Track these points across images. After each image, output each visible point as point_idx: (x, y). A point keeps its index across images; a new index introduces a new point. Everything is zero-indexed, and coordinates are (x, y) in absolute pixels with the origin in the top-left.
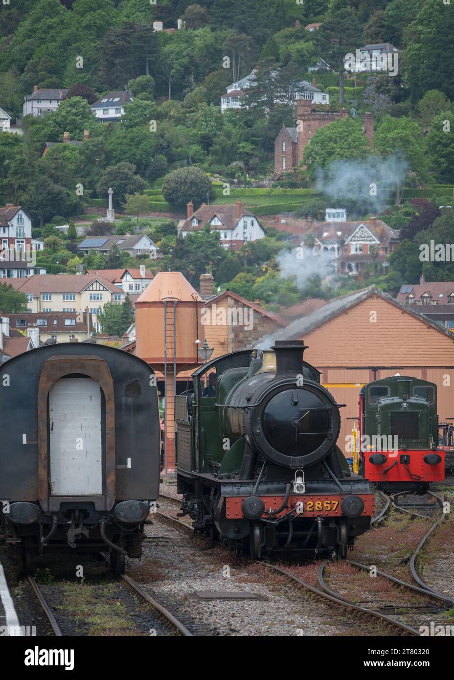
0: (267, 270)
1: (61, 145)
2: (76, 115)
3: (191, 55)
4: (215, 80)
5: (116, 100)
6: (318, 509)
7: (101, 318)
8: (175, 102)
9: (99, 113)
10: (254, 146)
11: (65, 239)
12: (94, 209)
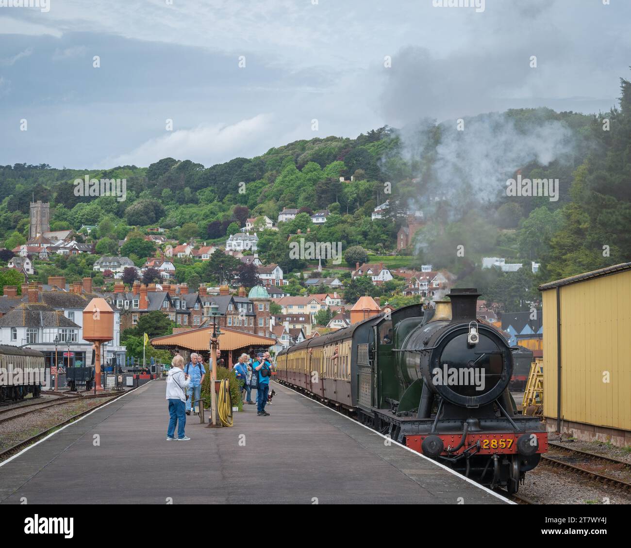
0: (394, 295)
1: (296, 235)
2: (303, 221)
3: (358, 193)
4: (369, 205)
5: (323, 214)
6: (494, 447)
7: (316, 317)
8: (350, 216)
9: (314, 220)
10: (387, 236)
11: (299, 280)
12: (312, 265)
